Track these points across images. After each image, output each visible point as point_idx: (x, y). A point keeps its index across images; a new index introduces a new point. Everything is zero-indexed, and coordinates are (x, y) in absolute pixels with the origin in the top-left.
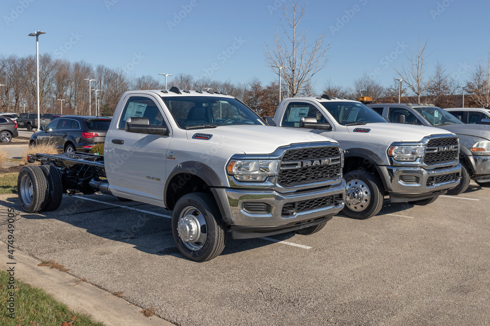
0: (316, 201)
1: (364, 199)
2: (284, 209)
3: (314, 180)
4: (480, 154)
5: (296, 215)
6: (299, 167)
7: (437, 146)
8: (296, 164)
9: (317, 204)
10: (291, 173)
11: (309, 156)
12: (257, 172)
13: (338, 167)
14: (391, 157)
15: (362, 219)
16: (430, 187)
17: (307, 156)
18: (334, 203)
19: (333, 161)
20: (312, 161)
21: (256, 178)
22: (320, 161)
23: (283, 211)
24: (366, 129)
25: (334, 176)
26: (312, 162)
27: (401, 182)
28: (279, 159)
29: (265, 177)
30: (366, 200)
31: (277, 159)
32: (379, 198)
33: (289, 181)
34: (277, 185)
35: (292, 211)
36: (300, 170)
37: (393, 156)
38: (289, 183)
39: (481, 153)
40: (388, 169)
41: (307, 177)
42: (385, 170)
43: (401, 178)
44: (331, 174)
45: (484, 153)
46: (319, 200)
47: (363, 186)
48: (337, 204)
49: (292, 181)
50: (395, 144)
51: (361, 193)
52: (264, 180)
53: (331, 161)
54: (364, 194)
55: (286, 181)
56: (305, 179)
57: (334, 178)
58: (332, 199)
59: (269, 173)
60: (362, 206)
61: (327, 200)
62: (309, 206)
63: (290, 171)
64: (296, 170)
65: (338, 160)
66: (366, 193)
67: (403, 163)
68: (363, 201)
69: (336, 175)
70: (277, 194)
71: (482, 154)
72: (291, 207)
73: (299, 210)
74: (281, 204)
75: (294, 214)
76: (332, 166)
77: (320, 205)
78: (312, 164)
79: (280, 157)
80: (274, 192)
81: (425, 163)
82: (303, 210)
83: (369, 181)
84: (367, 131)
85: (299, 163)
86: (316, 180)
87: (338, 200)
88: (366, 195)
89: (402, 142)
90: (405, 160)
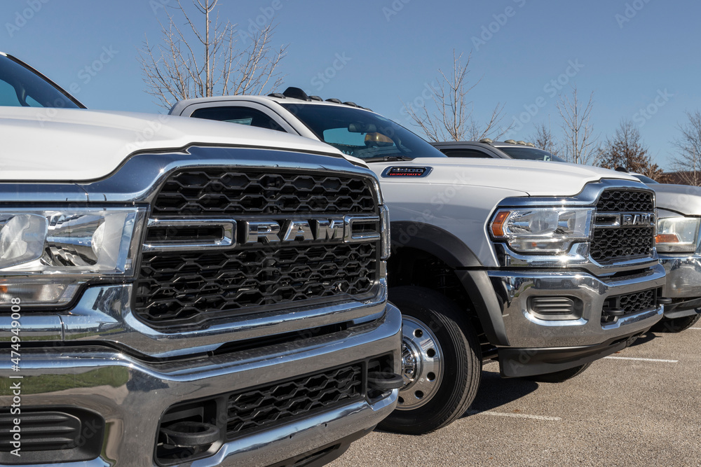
0: (301, 387)
1: (425, 372)
2: (167, 432)
3: (290, 303)
4: (667, 250)
5: (220, 451)
6: (227, 241)
7: (616, 210)
8: (217, 232)
9: (305, 398)
10: (193, 269)
11: (271, 202)
12: (35, 266)
13: (373, 256)
14: (499, 242)
15: (419, 434)
16: (607, 328)
17: (258, 203)
18: (367, 390)
19: (356, 228)
20: (280, 222)
21: (30, 295)
22: (313, 225)
23: (161, 437)
24: (419, 168)
25: (360, 288)
26: (283, 226)
27: (532, 316)
28: (140, 203)
29: (73, 289)
30: (431, 376)
31: (128, 204)
32: (469, 365)
33: (187, 306)
34: (132, 321)
35: (201, 438)
36: (232, 258)
37: (505, 241)
38: (186, 314)
39: (671, 247)
40: (491, 279)
41: (263, 288)
42: (483, 281)
43: (533, 303)
44: (348, 278)
45: (676, 247)
46: (310, 385)
47: (419, 334)
48: (375, 395)
49: (203, 305)
50: (509, 204)
51: (417, 354)
52: (66, 299)
53: (348, 228)
54: (425, 356)
55: (175, 307)
56: (253, 299)
57: (361, 296)
58: (360, 377)
59: (95, 268)
60: (419, 394)
61: (342, 382)
62: (275, 411)
63: (190, 262)
64: (218, 256)
65: (370, 227)
66: (431, 353)
67: (531, 259)
68: (421, 380)
69: (365, 284)
70: (131, 366)
71: (672, 250)
72: (196, 418)
73: (233, 431)
74: (154, 406)
75: (214, 448)
76: (353, 251)
77: (315, 401)
78: (281, 235)
79: (143, 197)
80: (121, 355)
81: (594, 256)
82: (249, 431)
83: (440, 316)
84: (423, 172)
85: (228, 223)
86: (299, 304)
87: (380, 378)
88: (432, 359)
89: (530, 198)
90: (537, 250)
